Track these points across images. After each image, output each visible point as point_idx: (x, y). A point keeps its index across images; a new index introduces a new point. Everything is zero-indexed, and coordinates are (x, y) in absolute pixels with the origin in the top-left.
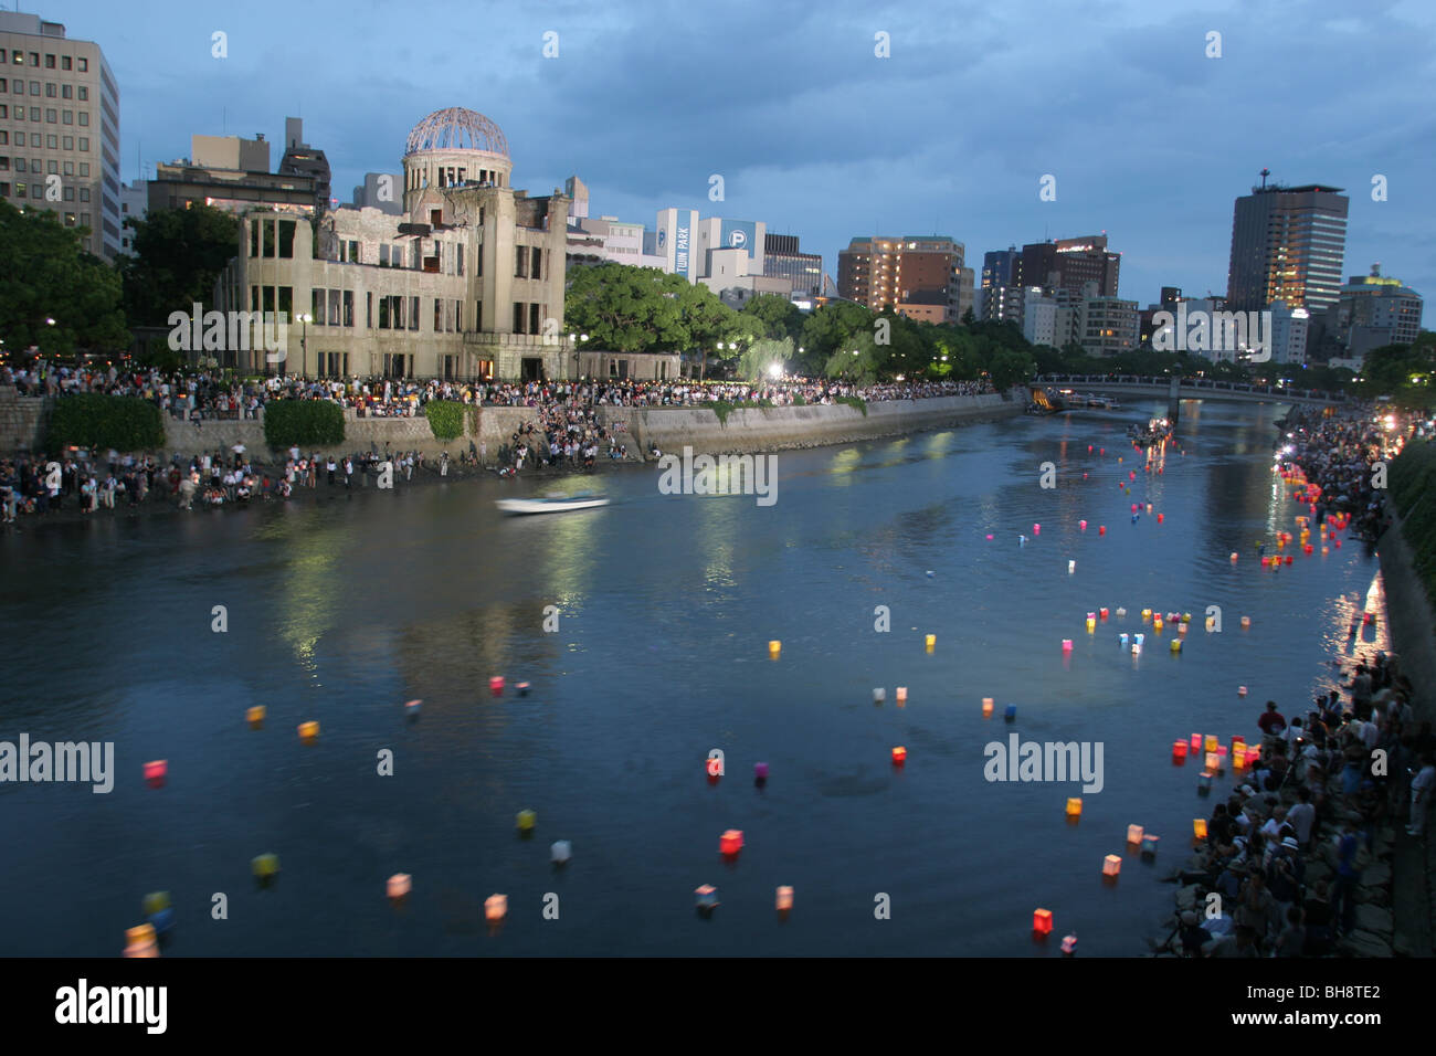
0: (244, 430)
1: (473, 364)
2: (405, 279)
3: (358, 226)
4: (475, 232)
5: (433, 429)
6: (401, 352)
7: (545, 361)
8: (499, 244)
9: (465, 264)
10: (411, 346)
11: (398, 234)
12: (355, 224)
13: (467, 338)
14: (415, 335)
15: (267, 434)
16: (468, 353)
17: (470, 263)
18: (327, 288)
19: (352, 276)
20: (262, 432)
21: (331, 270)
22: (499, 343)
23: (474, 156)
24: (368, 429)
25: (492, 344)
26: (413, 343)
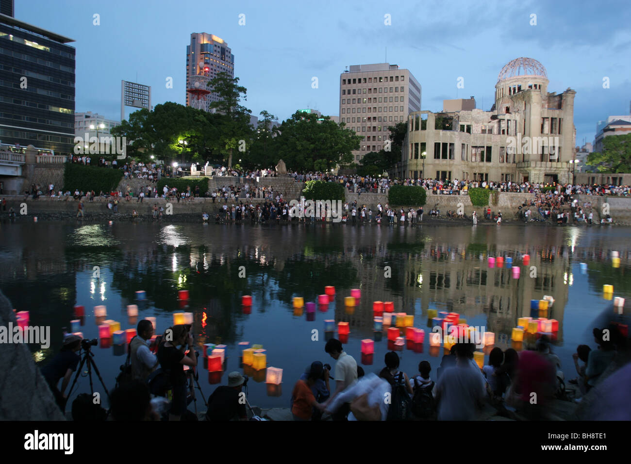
0: (379, 197)
1: (520, 178)
2: (484, 138)
3: (470, 118)
4: (522, 114)
5: (472, 201)
6: (482, 172)
7: (559, 176)
8: (532, 117)
9: (517, 130)
10: (487, 169)
11: (490, 120)
12: (469, 117)
13: (518, 165)
14: (489, 164)
15: (389, 200)
16: (519, 173)
17: (520, 128)
18: (441, 142)
19: (453, 136)
20: (387, 199)
21: (443, 134)
22: (530, 166)
23: (525, 78)
24: (438, 200)
25: (528, 167)
26: (488, 168)
